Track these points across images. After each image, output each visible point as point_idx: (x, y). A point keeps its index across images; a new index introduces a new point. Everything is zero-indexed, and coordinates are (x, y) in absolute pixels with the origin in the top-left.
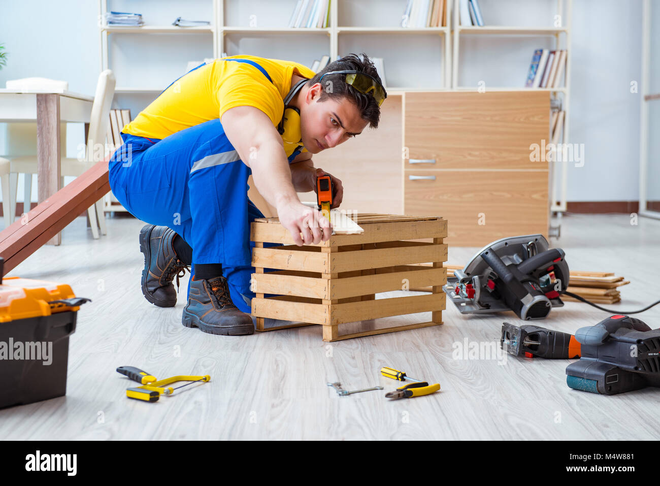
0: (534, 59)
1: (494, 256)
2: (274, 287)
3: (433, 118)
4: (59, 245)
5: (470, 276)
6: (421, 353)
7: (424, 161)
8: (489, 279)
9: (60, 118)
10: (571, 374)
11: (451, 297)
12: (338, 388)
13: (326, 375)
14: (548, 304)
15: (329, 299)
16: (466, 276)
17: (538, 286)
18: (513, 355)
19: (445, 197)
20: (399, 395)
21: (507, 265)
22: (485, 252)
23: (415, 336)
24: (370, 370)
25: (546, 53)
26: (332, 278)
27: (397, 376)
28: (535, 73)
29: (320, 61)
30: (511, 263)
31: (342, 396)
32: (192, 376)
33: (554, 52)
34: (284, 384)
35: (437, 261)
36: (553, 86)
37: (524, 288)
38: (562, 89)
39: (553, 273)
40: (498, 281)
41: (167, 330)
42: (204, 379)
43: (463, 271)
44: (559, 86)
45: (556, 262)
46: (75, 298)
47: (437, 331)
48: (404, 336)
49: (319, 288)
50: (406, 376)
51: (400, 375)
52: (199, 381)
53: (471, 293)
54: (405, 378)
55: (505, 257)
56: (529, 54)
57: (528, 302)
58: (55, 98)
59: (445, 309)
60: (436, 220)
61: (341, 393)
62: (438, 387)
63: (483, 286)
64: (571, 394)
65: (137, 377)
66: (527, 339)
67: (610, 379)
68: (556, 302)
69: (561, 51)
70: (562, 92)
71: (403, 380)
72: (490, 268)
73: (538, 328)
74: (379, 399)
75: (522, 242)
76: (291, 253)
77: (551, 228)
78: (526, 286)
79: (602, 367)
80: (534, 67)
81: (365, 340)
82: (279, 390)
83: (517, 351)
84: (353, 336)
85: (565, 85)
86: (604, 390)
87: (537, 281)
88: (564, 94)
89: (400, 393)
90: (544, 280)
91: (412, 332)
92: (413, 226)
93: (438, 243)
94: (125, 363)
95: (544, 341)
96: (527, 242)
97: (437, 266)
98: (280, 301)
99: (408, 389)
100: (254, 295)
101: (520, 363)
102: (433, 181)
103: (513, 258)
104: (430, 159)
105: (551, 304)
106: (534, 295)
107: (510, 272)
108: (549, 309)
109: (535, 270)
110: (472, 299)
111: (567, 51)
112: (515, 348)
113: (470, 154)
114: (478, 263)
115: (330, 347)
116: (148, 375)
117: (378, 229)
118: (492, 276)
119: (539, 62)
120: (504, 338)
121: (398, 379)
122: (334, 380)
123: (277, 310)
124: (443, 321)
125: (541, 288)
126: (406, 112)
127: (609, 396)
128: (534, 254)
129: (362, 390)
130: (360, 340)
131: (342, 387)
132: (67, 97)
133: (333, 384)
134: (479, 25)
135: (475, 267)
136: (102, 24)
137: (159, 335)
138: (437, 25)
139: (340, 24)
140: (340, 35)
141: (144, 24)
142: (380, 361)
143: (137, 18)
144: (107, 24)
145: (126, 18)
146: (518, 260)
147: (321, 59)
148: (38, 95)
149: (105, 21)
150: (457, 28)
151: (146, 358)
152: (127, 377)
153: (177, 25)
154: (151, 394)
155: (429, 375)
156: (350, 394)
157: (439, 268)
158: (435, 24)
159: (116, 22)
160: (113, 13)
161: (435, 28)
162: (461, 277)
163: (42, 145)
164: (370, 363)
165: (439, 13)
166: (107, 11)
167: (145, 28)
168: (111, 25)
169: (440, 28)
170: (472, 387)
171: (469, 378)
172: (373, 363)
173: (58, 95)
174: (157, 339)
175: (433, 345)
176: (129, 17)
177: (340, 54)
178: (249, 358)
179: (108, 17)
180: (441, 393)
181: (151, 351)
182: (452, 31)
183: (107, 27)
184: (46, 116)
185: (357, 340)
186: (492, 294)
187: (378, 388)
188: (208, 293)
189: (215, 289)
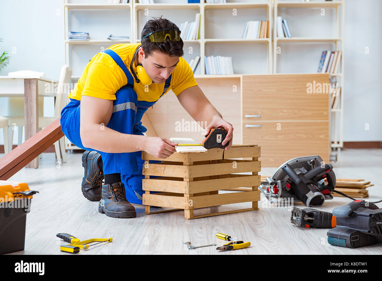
0: (322, 57)
1: (290, 169)
2: (155, 187)
3: (259, 90)
4: (37, 168)
5: (275, 181)
6: (243, 225)
7: (254, 116)
8: (287, 183)
9: (38, 94)
10: (330, 236)
11: (264, 193)
12: (189, 244)
13: (183, 238)
14: (323, 197)
15: (188, 193)
16: (273, 181)
17: (316, 186)
18: (298, 226)
19: (267, 138)
20: (225, 248)
21: (297, 174)
22: (284, 166)
23: (241, 216)
24: (210, 235)
25: (329, 53)
26: (190, 181)
27: (225, 238)
28: (323, 65)
29: (194, 59)
30: (300, 173)
31: (190, 250)
32: (102, 239)
33: (334, 53)
34: (157, 243)
35: (255, 171)
36: (333, 73)
37: (308, 188)
38: (339, 74)
39: (326, 179)
40: (292, 183)
41: (92, 213)
42: (108, 240)
43: (272, 178)
44: (337, 72)
45: (327, 172)
46: (30, 191)
47: (255, 213)
48: (234, 216)
49: (182, 187)
50: (231, 238)
51: (227, 237)
52: (105, 241)
53: (276, 191)
54: (230, 239)
55: (297, 169)
56: (319, 54)
57: (311, 196)
58: (35, 81)
59: (260, 200)
60: (254, 146)
61: (190, 247)
62: (249, 244)
63: (284, 187)
64: (330, 248)
65: (68, 239)
66: (306, 216)
67: (353, 238)
68: (328, 196)
69: (338, 52)
70: (339, 76)
71: (229, 240)
72: (287, 176)
73: (313, 209)
74: (212, 251)
75: (307, 160)
76: (165, 166)
77: (331, 156)
78: (309, 187)
79: (349, 231)
80: (322, 61)
81: (210, 219)
82: (153, 247)
83: (300, 223)
84: (203, 216)
85: (341, 72)
86: (350, 245)
87: (316, 184)
88: (340, 77)
89: (225, 247)
90: (321, 183)
91: (239, 214)
92: (239, 150)
93: (255, 160)
94: (62, 231)
95: (316, 217)
96: (310, 160)
97: (255, 174)
98: (159, 196)
99: (230, 245)
100: (144, 192)
101: (302, 231)
102: (260, 128)
103: (301, 170)
104: (257, 114)
105: (324, 197)
106: (314, 191)
107: (299, 178)
108: (323, 200)
109: (315, 177)
110: (277, 194)
111: (341, 52)
112: (299, 222)
113: (281, 112)
114: (280, 173)
115: (188, 222)
116: (75, 238)
117: (218, 152)
118: (289, 181)
119: (325, 59)
120: (293, 216)
121: (226, 240)
122: (188, 240)
123: (158, 201)
124: (258, 208)
125: (319, 188)
126: (243, 87)
127: (353, 249)
128: (314, 167)
129: (203, 246)
130: (207, 218)
131: (191, 244)
132: (43, 80)
133: (186, 243)
134: (288, 37)
135: (278, 175)
136: (65, 39)
137: (86, 217)
138: (264, 37)
139: (206, 37)
140: (206, 44)
141: (90, 39)
142: (217, 230)
143: (86, 35)
144: (69, 39)
145: (79, 35)
146: (304, 171)
147: (195, 58)
148: (25, 79)
149: (67, 37)
150: (276, 39)
151: (77, 229)
152: (63, 239)
153: (110, 39)
154: (75, 249)
155: (245, 237)
156: (195, 248)
157: (256, 175)
158: (263, 37)
159: (74, 37)
160: (72, 32)
161: (262, 39)
162: (270, 182)
163: (27, 109)
164: (211, 231)
165: (265, 30)
166: (69, 31)
167: (91, 41)
168: (71, 39)
169: (265, 39)
170: (270, 244)
171: (270, 239)
172: (212, 231)
173: (37, 80)
174: (85, 218)
175: (251, 221)
176: (81, 35)
177: (206, 55)
178: (138, 229)
179: (69, 35)
180: (250, 247)
181: (80, 225)
182: (273, 41)
183: (69, 40)
184: (30, 92)
185: (205, 219)
186: (289, 192)
187: (213, 245)
188: (111, 193)
189: (115, 190)
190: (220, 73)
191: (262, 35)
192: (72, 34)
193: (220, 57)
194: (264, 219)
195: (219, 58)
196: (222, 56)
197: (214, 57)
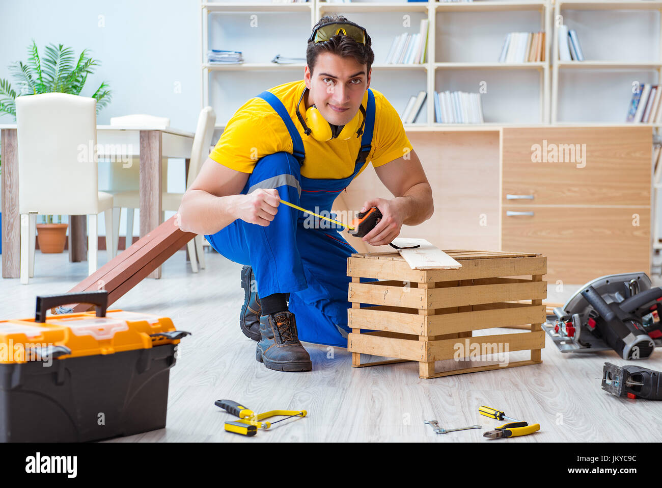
0: (636, 94)
1: (595, 295)
2: (370, 322)
4: (159, 278)
5: (570, 314)
6: (520, 392)
7: (522, 197)
8: (589, 318)
9: (161, 154)
11: (551, 335)
12: (435, 426)
13: (423, 412)
14: (651, 344)
15: (426, 335)
16: (566, 314)
17: (640, 325)
18: (616, 396)
19: (544, 234)
20: (498, 434)
21: (608, 303)
22: (586, 290)
23: (513, 374)
24: (467, 408)
25: (648, 88)
26: (429, 315)
27: (495, 415)
28: (637, 108)
29: (417, 97)
30: (613, 301)
31: (439, 435)
32: (289, 411)
33: (656, 87)
34: (381, 420)
35: (536, 299)
36: (654, 121)
37: (626, 328)
39: (656, 312)
40: (599, 320)
42: (300, 414)
43: (563, 309)
45: (659, 301)
46: (176, 332)
47: (536, 369)
48: (501, 374)
49: (416, 324)
50: (505, 415)
51: (498, 414)
52: (295, 416)
53: (571, 332)
54: (503, 417)
55: (606, 295)
57: (631, 341)
58: (158, 134)
59: (544, 347)
60: (535, 256)
61: (438, 431)
62: (538, 427)
63: (584, 325)
65: (235, 410)
66: (630, 379)
68: (659, 341)
71: (502, 419)
72: (590, 306)
73: (641, 368)
74: (477, 438)
75: (624, 280)
76: (388, 289)
77: (653, 266)
78: (628, 325)
80: (635, 102)
81: (462, 378)
82: (375, 427)
83: (619, 392)
84: (450, 374)
87: (640, 320)
89: (499, 432)
90: (647, 319)
91: (510, 370)
92: (511, 262)
93: (537, 280)
94: (222, 397)
95: (647, 381)
96: (628, 280)
97: (536, 303)
98: (375, 337)
99: (507, 429)
100: (350, 330)
101: (622, 404)
102: (531, 217)
103: (615, 297)
104: (527, 194)
105: (654, 344)
106: (636, 334)
107: (612, 310)
108: (652, 349)
109: (637, 309)
110: (571, 337)
112: (618, 389)
113: (569, 190)
114: (578, 301)
115: (426, 384)
116: (246, 408)
117: (475, 265)
118: (594, 315)
119: (640, 97)
120: (605, 378)
121: (496, 418)
122: (431, 418)
123: (373, 346)
124: (542, 359)
125: (644, 327)
126: (504, 147)
128: (637, 293)
129: (459, 428)
130: (457, 378)
131: (439, 425)
132: (169, 133)
133: (430, 422)
134: (578, 59)
135: (575, 305)
136: (203, 62)
137: (256, 369)
138: (536, 60)
139: (437, 60)
140: (438, 71)
141: (244, 62)
142: (477, 399)
143: (237, 56)
144: (208, 62)
145: (226, 56)
146: (619, 298)
147: (418, 94)
148: (141, 131)
149: (206, 59)
150: (556, 63)
151: (244, 392)
152: (225, 410)
153: (276, 62)
154: (249, 428)
155: (528, 415)
156: (447, 432)
157: (538, 305)
158: (534, 59)
159: (218, 59)
160: (214, 51)
161: (533, 64)
162: (561, 315)
163: (144, 180)
164: (468, 401)
165: (537, 48)
166: (209, 49)
167: (245, 65)
168: (212, 63)
169: (539, 63)
170: (572, 427)
171: (570, 419)
172: (471, 401)
173: (160, 132)
174: (254, 373)
175: (532, 384)
176: (229, 55)
177: (438, 89)
178: (345, 394)
179: (210, 55)
180: (540, 433)
181: (248, 385)
182: (551, 66)
183: (209, 64)
184: (149, 152)
185: (454, 378)
186: (593, 333)
187: (476, 427)
188: (273, 328)
189: (279, 324)
190: (460, 121)
191: (533, 57)
192: (215, 53)
193: (460, 93)
194: (553, 381)
195: (458, 95)
196: (464, 91)
197: (451, 92)
